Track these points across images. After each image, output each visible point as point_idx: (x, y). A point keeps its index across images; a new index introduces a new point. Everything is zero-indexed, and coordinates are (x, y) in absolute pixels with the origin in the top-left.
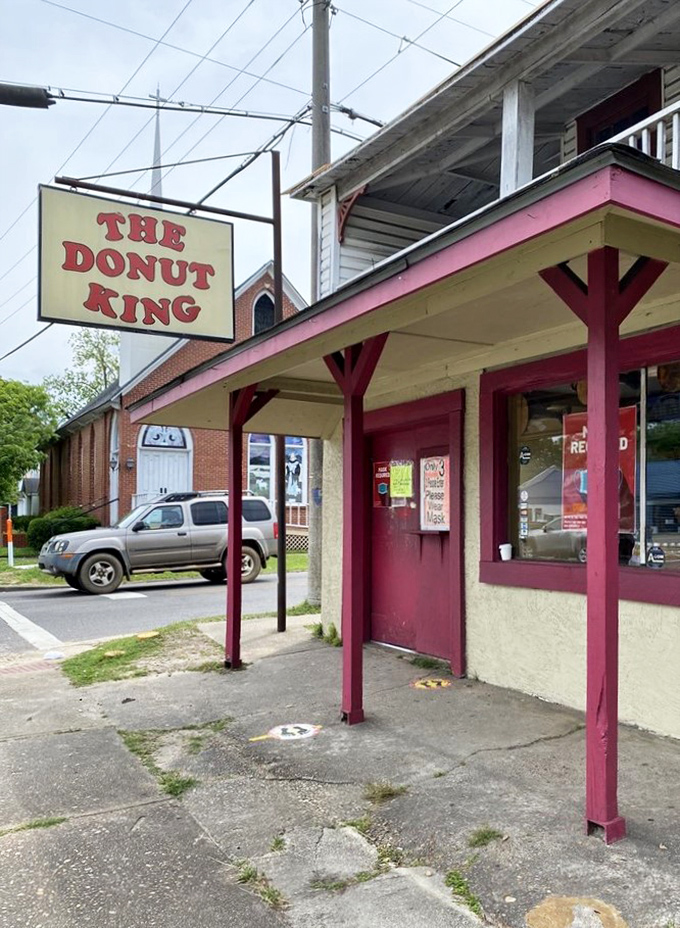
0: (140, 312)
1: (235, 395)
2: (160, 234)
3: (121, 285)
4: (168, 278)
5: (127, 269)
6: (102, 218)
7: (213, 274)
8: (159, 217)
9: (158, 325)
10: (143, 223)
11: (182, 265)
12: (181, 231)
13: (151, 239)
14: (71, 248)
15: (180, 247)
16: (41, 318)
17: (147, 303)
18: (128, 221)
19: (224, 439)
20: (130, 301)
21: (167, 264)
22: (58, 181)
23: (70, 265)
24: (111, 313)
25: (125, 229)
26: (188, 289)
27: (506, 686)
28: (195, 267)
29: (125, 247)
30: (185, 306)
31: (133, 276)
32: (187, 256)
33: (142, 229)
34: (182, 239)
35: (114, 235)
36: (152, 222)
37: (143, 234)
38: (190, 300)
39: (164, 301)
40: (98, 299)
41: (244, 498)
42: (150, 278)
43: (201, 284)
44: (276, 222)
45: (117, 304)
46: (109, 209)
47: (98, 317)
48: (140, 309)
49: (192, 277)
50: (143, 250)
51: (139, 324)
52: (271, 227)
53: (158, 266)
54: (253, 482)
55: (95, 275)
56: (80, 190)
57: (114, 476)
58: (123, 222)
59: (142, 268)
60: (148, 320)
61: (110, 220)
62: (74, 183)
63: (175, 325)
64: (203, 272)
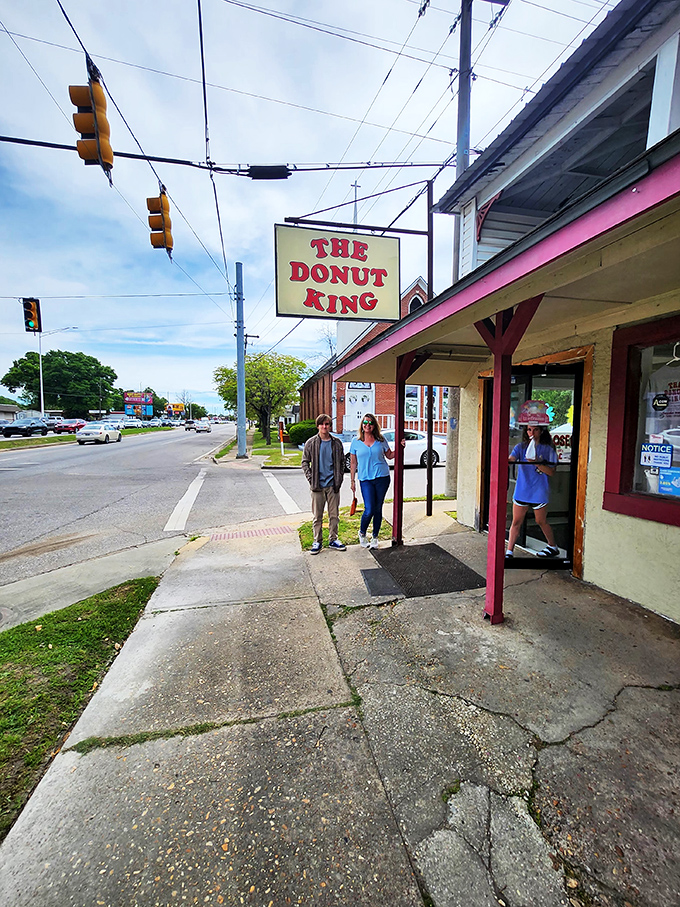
0: (339, 306)
1: (400, 359)
2: (351, 251)
3: (327, 288)
4: (357, 281)
5: (330, 277)
6: (314, 243)
7: (386, 276)
8: (351, 239)
9: (351, 314)
10: (340, 244)
11: (366, 270)
12: (365, 247)
13: (345, 255)
14: (295, 266)
15: (364, 259)
16: (278, 315)
17: (343, 299)
18: (330, 243)
19: (393, 389)
20: (333, 299)
21: (356, 271)
22: (286, 220)
23: (295, 277)
24: (319, 307)
25: (328, 249)
26: (369, 287)
27: (625, 597)
28: (374, 271)
29: (329, 261)
30: (368, 299)
31: (334, 281)
32: (369, 264)
33: (340, 248)
34: (366, 252)
35: (322, 254)
36: (346, 242)
37: (340, 252)
38: (371, 295)
39: (354, 297)
40: (313, 299)
41: (405, 430)
42: (345, 282)
43: (379, 283)
44: (430, 234)
45: (324, 302)
46: (318, 236)
47: (313, 311)
48: (339, 303)
49: (372, 279)
50: (340, 262)
51: (338, 314)
52: (426, 237)
53: (350, 272)
54: (408, 407)
55: (310, 283)
56: (300, 225)
57: (334, 405)
58: (327, 245)
59: (340, 275)
60: (344, 311)
61: (318, 244)
62: (296, 220)
63: (361, 312)
64: (380, 273)
